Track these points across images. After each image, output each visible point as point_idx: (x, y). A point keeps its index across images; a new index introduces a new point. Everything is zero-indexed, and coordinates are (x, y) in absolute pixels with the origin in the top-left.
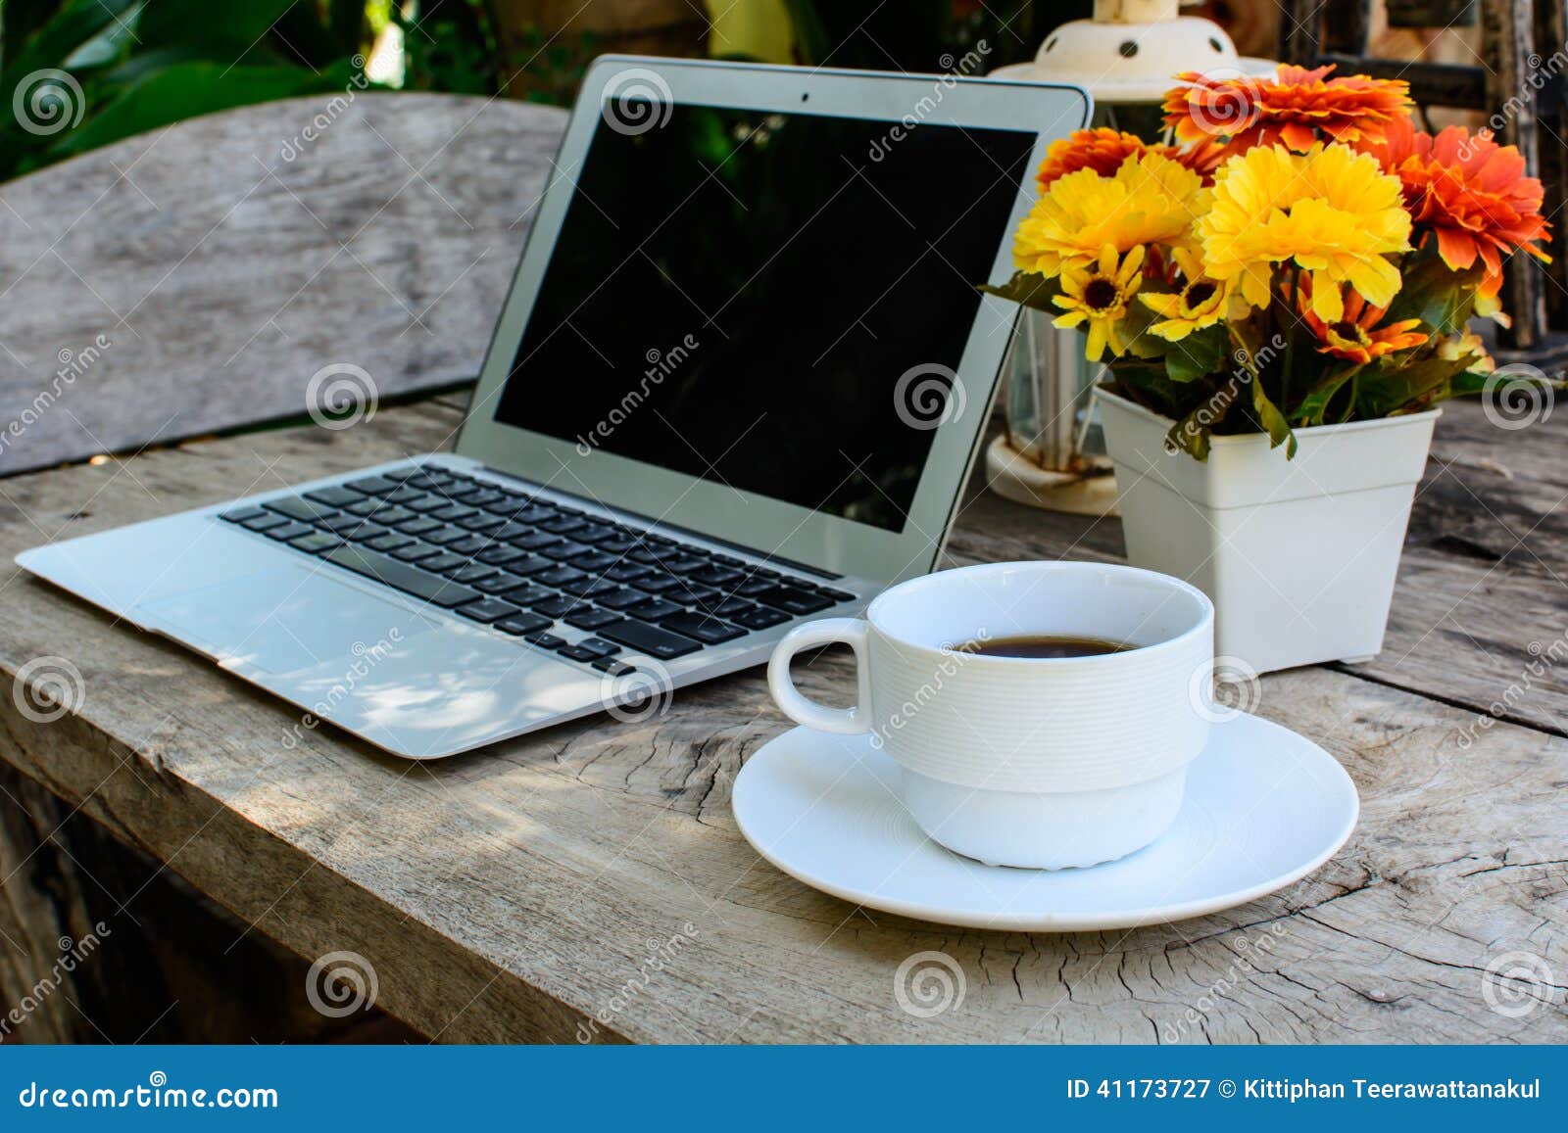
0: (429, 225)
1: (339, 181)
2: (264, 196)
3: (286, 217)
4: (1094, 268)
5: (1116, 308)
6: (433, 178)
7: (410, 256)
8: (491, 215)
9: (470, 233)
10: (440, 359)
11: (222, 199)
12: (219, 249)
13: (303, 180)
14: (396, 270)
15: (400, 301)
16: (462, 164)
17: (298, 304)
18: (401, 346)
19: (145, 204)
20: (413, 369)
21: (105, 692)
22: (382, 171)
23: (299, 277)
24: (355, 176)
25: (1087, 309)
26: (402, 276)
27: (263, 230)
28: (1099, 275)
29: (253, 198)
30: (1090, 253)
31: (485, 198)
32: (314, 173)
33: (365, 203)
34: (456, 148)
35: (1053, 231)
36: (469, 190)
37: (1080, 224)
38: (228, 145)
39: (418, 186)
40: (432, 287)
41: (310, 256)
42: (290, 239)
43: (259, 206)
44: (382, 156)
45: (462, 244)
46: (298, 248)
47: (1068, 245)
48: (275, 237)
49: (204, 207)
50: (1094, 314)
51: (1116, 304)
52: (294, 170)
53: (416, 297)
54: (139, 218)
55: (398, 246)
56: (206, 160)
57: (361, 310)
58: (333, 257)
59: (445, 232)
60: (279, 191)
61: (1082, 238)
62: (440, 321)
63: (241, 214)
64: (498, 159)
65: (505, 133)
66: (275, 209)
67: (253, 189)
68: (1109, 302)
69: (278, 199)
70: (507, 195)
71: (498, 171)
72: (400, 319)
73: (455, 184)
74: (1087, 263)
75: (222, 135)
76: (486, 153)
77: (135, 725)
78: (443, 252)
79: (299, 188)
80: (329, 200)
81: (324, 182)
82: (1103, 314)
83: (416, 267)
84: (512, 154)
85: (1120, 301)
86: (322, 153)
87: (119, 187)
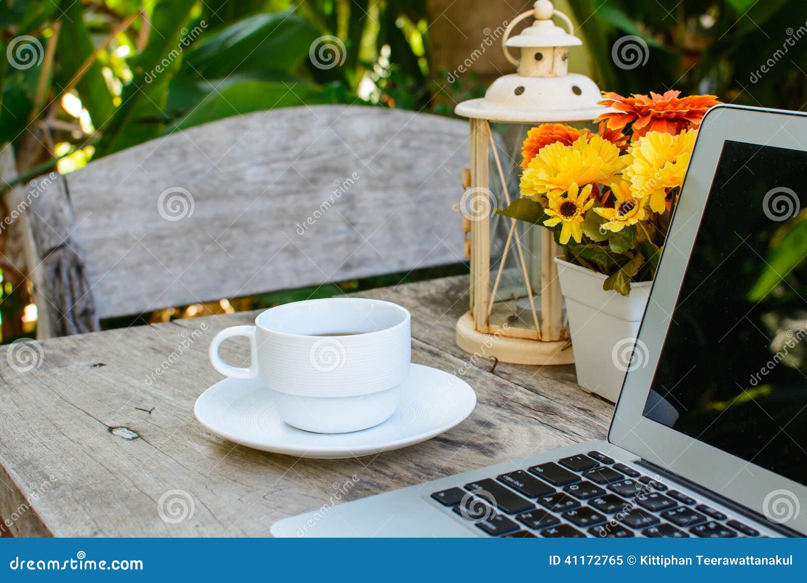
0: (362, 183)
1: (311, 156)
2: (266, 163)
3: (280, 176)
4: (565, 195)
5: (576, 217)
6: (366, 156)
7: (349, 200)
8: (399, 179)
9: (386, 188)
10: (363, 262)
11: (243, 164)
12: (239, 193)
13: (290, 155)
14: (341, 208)
15: (342, 227)
16: (383, 148)
17: (282, 226)
18: (341, 254)
19: (197, 167)
20: (347, 267)
21: (62, 500)
22: (336, 151)
23: (283, 210)
24: (320, 154)
25: (561, 216)
26: (343, 213)
27: (265, 183)
28: (568, 199)
29: (259, 164)
30: (563, 187)
31: (396, 169)
32: (297, 151)
33: (325, 169)
34: (380, 138)
35: (543, 175)
36: (387, 164)
37: (556, 172)
38: (247, 133)
39: (357, 161)
40: (362, 220)
41: (291, 199)
42: (280, 188)
43: (264, 169)
44: (336, 143)
45: (380, 195)
46: (285, 194)
47: (550, 183)
48: (271, 187)
49: (232, 169)
50: (565, 220)
51: (576, 215)
52: (286, 149)
53: (351, 225)
54: (194, 174)
55: (343, 195)
56: (234, 141)
57: (318, 232)
58: (304, 200)
59: (371, 188)
60: (276, 161)
61: (557, 179)
62: (366, 240)
63: (252, 174)
64: (405, 146)
65: (410, 131)
66: (273, 171)
67: (260, 159)
68: (573, 213)
69: (275, 165)
70: (409, 167)
71: (405, 153)
72: (342, 237)
73: (379, 160)
74: (562, 193)
75: (244, 128)
76: (398, 142)
77: (70, 528)
78: (369, 199)
79: (288, 160)
80: (304, 168)
81: (302, 156)
82: (570, 219)
83: (353, 208)
84: (414, 144)
85: (579, 213)
86: (302, 140)
87: (184, 155)
